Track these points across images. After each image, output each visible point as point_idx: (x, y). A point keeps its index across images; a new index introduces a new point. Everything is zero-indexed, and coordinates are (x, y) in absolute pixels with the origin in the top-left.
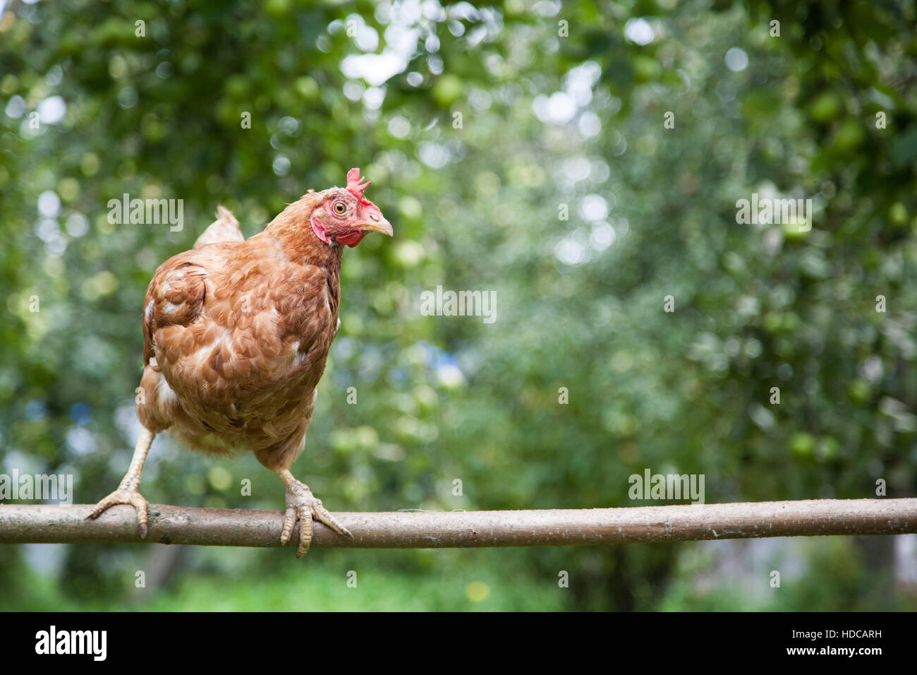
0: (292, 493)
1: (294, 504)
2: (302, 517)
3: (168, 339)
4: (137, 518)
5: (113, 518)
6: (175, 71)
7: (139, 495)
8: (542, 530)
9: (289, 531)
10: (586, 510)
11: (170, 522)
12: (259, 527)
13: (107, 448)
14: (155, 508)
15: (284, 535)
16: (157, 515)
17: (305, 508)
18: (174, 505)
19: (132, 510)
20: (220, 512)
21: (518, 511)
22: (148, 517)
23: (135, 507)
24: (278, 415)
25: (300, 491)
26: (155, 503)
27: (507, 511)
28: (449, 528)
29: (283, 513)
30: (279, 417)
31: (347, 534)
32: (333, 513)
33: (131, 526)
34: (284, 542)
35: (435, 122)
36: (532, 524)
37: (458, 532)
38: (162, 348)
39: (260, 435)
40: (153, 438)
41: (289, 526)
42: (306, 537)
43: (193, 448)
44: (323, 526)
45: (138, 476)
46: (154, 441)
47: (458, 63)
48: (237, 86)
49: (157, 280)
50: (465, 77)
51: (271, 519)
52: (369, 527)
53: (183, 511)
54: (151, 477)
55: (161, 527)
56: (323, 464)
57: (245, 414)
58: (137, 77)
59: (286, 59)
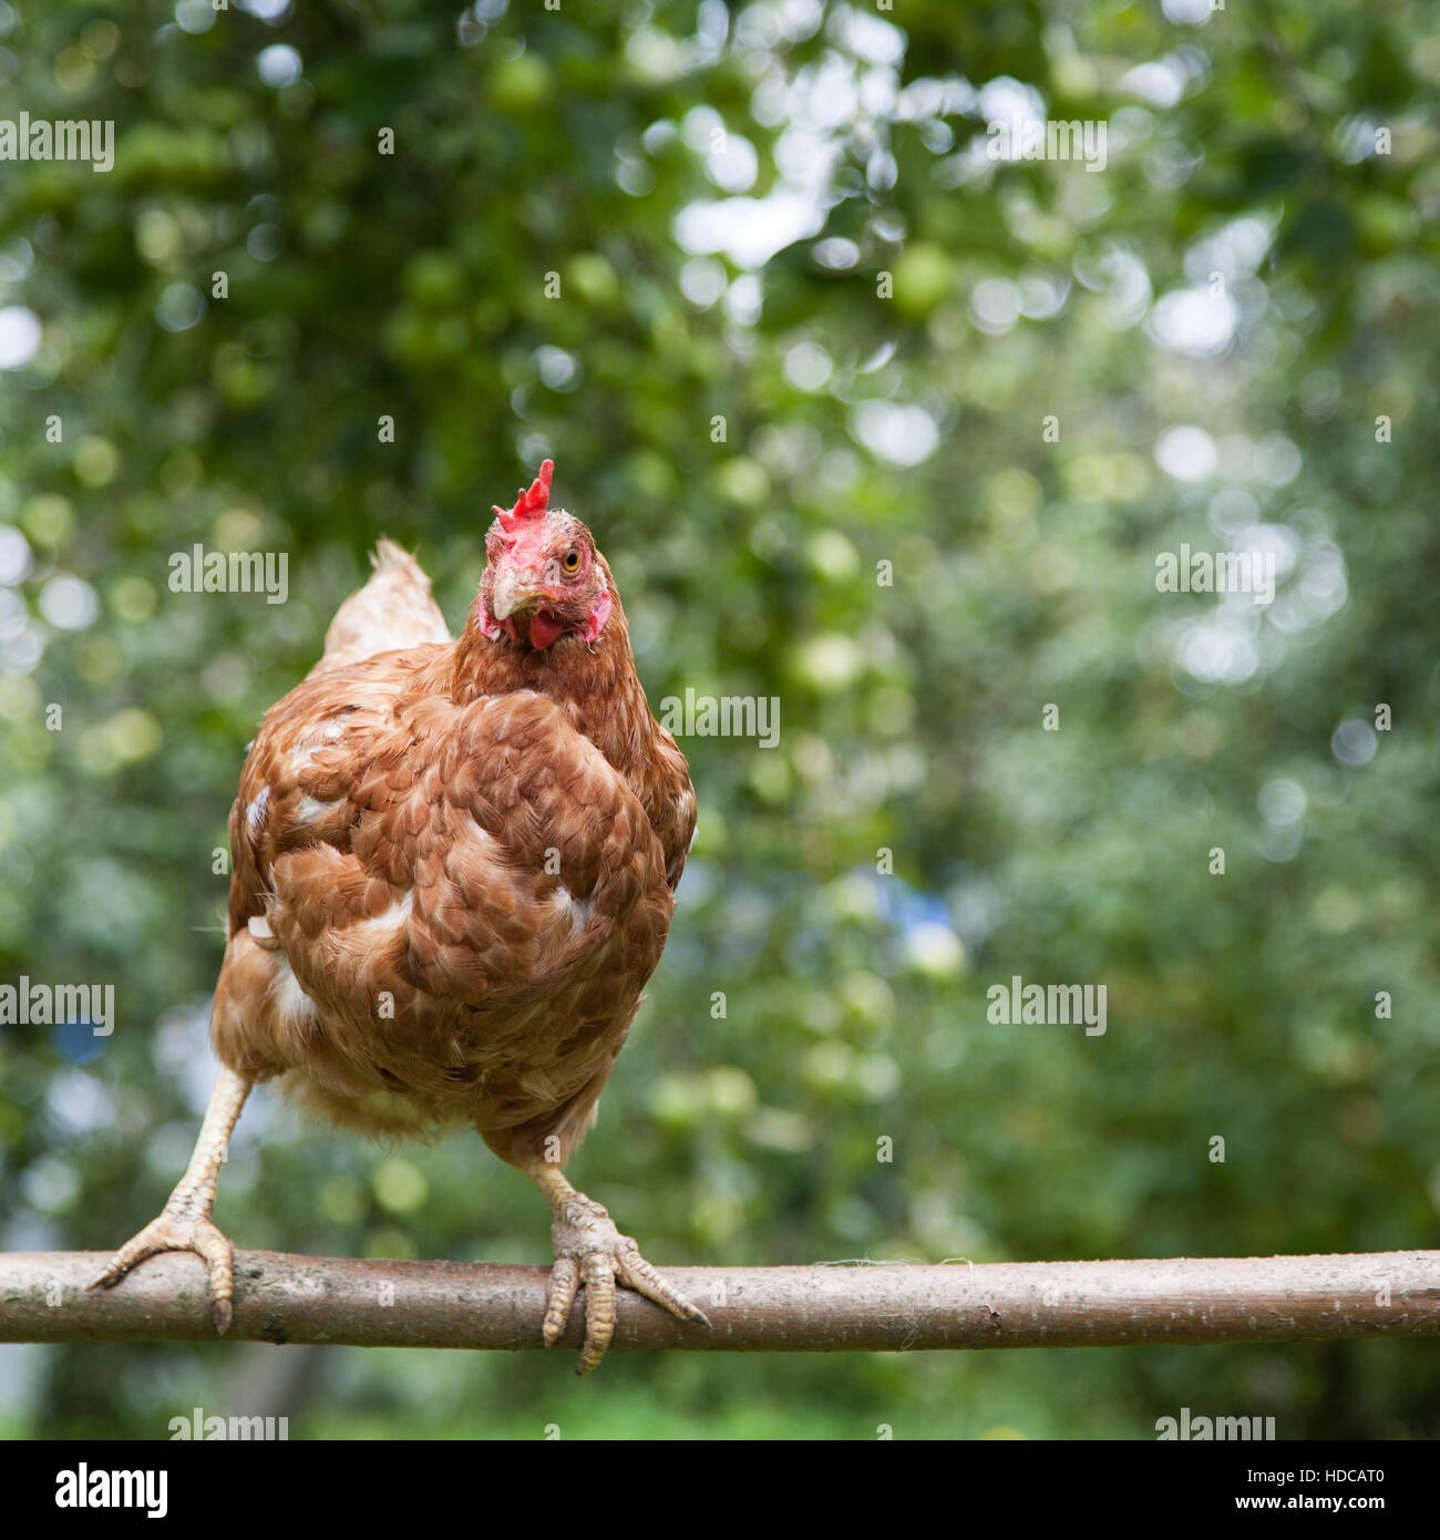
0: (568, 1224)
1: (573, 1250)
2: (592, 1280)
3: (302, 879)
4: (209, 1283)
5: (156, 1283)
6: (290, 243)
7: (212, 1229)
8: (1154, 1307)
9: (562, 1312)
10: (1256, 1259)
11: (283, 1293)
12: (490, 1302)
13: (140, 1117)
14: (249, 1260)
15: (551, 1321)
16: (256, 1275)
17: (598, 1258)
18: (293, 1252)
19: (197, 1264)
20: (399, 1268)
21: (1096, 1264)
22: (234, 1281)
23: (205, 1260)
24: (561, 1054)
25: (587, 1219)
26: (250, 1248)
27: (1070, 1263)
28: (934, 1303)
29: (547, 1270)
30: (561, 1059)
31: (697, 1319)
32: (665, 1269)
33: (194, 1302)
34: (551, 1339)
35: (886, 354)
36: (1129, 1294)
37: (954, 1312)
38: (289, 898)
39: (509, 1098)
40: (246, 1093)
41: (562, 1302)
42: (600, 1325)
43: (337, 1120)
44: (639, 1299)
45: (211, 1183)
46: (249, 1101)
47: (941, 217)
48: (433, 275)
49: (277, 742)
50: (958, 248)
51: (520, 1283)
52: (747, 1303)
53: (314, 1266)
54: (242, 1184)
55: (265, 1302)
56: (638, 1154)
57: (486, 1057)
58: (201, 260)
59: (543, 213)
